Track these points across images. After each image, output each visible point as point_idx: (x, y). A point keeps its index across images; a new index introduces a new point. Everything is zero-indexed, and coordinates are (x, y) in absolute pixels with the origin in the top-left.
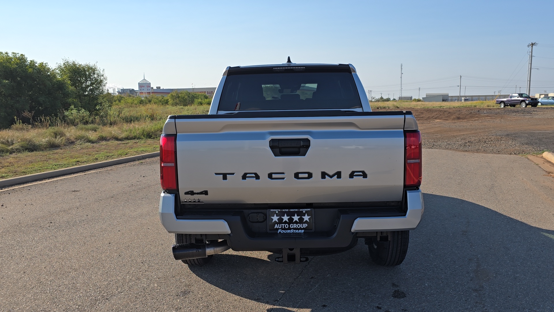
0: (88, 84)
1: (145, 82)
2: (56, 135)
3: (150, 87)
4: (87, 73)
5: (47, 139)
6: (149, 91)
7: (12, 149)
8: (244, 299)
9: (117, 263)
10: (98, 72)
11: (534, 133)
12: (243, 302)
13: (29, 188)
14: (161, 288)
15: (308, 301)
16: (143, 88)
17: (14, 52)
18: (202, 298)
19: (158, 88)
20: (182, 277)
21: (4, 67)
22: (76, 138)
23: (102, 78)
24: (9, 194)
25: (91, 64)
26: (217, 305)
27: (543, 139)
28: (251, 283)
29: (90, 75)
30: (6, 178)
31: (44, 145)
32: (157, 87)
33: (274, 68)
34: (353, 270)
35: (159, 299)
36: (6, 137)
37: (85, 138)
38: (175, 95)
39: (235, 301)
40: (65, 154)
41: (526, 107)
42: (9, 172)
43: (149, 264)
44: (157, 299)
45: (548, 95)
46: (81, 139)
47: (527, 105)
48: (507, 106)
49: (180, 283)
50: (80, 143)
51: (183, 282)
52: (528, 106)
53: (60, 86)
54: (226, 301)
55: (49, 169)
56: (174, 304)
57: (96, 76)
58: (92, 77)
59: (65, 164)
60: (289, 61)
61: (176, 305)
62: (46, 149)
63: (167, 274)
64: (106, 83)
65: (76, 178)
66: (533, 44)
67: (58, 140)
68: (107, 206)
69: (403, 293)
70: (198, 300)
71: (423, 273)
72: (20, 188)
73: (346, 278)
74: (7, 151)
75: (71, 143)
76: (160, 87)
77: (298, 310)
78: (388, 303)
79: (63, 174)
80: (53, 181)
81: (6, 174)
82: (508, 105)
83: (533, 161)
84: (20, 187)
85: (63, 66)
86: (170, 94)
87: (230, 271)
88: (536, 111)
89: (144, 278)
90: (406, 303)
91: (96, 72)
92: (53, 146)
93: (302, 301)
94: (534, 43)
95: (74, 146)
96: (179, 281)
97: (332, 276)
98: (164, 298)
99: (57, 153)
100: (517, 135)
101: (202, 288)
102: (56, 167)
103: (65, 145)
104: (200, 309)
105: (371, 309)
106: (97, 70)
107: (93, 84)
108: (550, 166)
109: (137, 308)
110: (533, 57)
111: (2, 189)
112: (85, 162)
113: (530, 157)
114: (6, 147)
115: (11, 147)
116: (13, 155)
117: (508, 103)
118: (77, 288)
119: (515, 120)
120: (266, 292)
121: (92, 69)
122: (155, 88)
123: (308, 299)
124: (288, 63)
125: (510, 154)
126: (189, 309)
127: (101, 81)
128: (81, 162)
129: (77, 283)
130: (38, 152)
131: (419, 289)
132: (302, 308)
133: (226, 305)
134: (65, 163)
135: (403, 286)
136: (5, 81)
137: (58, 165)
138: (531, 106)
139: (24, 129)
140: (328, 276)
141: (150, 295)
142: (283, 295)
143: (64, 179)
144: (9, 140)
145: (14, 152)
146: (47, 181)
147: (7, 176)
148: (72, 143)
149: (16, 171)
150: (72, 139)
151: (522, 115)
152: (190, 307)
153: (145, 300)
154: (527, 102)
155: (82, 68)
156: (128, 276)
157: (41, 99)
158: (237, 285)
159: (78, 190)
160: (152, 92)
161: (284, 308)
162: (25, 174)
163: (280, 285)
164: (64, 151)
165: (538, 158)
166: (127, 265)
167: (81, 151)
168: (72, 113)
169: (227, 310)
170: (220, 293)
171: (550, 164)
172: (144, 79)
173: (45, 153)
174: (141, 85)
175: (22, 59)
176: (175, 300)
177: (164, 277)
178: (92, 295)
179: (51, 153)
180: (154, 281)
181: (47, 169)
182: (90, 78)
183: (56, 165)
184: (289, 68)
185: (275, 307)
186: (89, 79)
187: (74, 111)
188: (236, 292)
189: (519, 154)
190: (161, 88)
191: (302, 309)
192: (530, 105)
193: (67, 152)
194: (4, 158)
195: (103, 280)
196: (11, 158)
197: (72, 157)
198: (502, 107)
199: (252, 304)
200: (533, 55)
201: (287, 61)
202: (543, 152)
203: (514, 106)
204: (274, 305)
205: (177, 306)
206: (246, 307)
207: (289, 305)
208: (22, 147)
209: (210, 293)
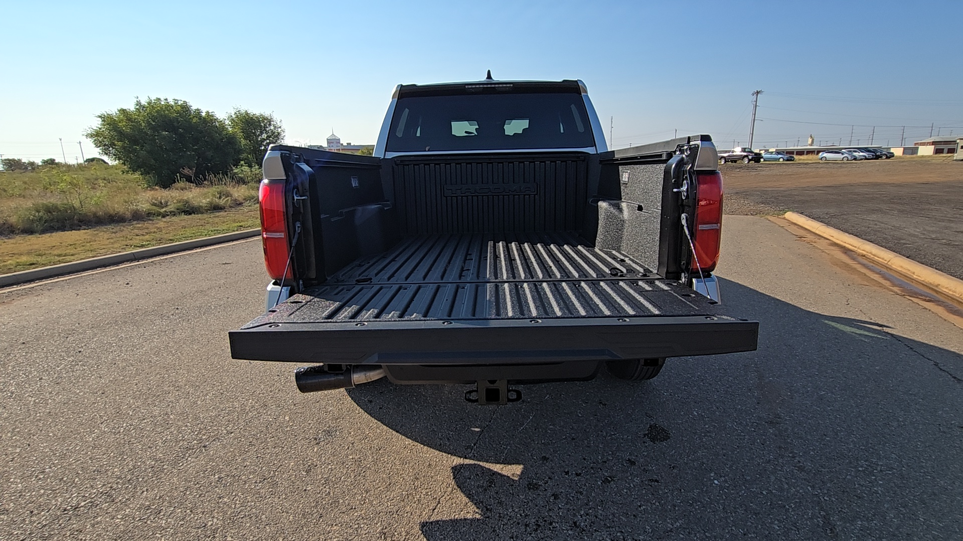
0: (263, 137)
1: (334, 138)
2: (221, 195)
3: (339, 143)
4: (262, 124)
5: (208, 200)
6: (338, 148)
7: (166, 211)
8: (419, 444)
9: (242, 375)
10: (275, 123)
11: (766, 190)
12: (418, 450)
13: (172, 260)
14: (294, 425)
15: (519, 448)
16: (332, 144)
17: (176, 98)
18: (353, 444)
19: (349, 144)
20: (330, 402)
21: (162, 116)
22: (245, 199)
23: (279, 130)
24: (145, 267)
25: (267, 114)
26: (375, 457)
27: (779, 197)
28: (433, 412)
29: (265, 127)
30: (146, 248)
31: (206, 207)
32: (347, 143)
33: (467, 87)
34: (582, 387)
35: (286, 447)
36: (159, 198)
37: (255, 199)
38: (366, 152)
39: (405, 448)
40: (228, 218)
41: (748, 162)
42: (153, 239)
43: (287, 378)
44: (283, 446)
45: (768, 150)
46: (250, 200)
47: (750, 160)
48: (728, 162)
49: (325, 414)
50: (249, 204)
51: (330, 412)
52: (751, 162)
53: (231, 140)
54: (390, 448)
55: (203, 235)
56: (307, 458)
57: (272, 128)
58: (267, 129)
59: (223, 230)
60: (489, 77)
61: (309, 460)
62: (207, 212)
63: (309, 396)
64: (285, 136)
65: (234, 246)
66: (758, 93)
67: (222, 202)
68: (258, 284)
69: (663, 430)
70: (347, 447)
71: (686, 391)
72: (161, 260)
73: (574, 402)
74: (159, 214)
75: (238, 204)
76: (350, 144)
77: (503, 467)
78: (644, 451)
79: (219, 241)
80: (205, 251)
81: (149, 242)
82: (729, 160)
83: (775, 223)
84: (162, 258)
85: (234, 116)
86: (360, 151)
87: (403, 391)
88: (761, 167)
89: (273, 404)
90: (672, 451)
91: (272, 123)
92: (216, 208)
93: (509, 447)
94: (760, 91)
95: (242, 208)
96: (324, 409)
97: (552, 399)
98: (294, 445)
99: (218, 217)
100: (748, 193)
101: (357, 424)
102: (212, 233)
103: (231, 207)
104: (347, 466)
105: (620, 466)
106: (273, 121)
107: (270, 137)
108: (797, 229)
109: (245, 467)
110: (757, 107)
111: (138, 261)
112: (249, 226)
113: (769, 218)
114: (158, 210)
115: (164, 210)
116: (167, 219)
117: (730, 159)
118: (167, 424)
119: (741, 176)
120: (454, 430)
121: (267, 119)
122: (345, 144)
123: (519, 444)
124: (488, 80)
125: (746, 215)
126: (330, 467)
127: (279, 134)
128: (244, 227)
129: (172, 414)
130: (196, 216)
131: (686, 421)
132: (511, 464)
133: (389, 458)
134: (224, 228)
135: (660, 416)
136: (164, 133)
137: (215, 230)
138: (753, 162)
139: (186, 189)
140: (546, 397)
141: (273, 439)
142: (480, 435)
143: (219, 248)
144: (163, 201)
145: (168, 215)
146: (198, 250)
147: (148, 244)
148: (240, 204)
149: (162, 238)
150: (240, 199)
151: (747, 171)
152: (332, 464)
153: (264, 449)
154: (750, 157)
155: (256, 117)
156: (251, 401)
157: (210, 154)
158: (411, 416)
159: (230, 262)
160: (342, 149)
161: (481, 463)
162: (171, 242)
163: (476, 416)
164: (228, 214)
165: (780, 219)
166: (255, 378)
167: (247, 214)
168: (242, 170)
169: (389, 468)
170: (382, 432)
171: (796, 226)
172: (333, 134)
173: (205, 216)
174: (329, 141)
175: (185, 108)
176: (310, 448)
177: (304, 403)
178: (186, 437)
179: (212, 216)
180: (287, 410)
181: (200, 235)
182: (266, 130)
183: (212, 231)
184: (489, 86)
185: (467, 461)
186: (265, 132)
187: (246, 168)
188: (408, 429)
189: (756, 214)
190: (352, 144)
191: (510, 466)
192: (753, 160)
193: (231, 215)
194: (154, 222)
195: (211, 408)
196: (161, 223)
197: (234, 221)
198: (723, 163)
199: (431, 456)
200: (757, 105)
201: (486, 76)
202: (785, 213)
203: (735, 162)
204: (466, 458)
205: (311, 461)
206: (420, 462)
207: (490, 457)
208: (178, 209)
209: (367, 433)
